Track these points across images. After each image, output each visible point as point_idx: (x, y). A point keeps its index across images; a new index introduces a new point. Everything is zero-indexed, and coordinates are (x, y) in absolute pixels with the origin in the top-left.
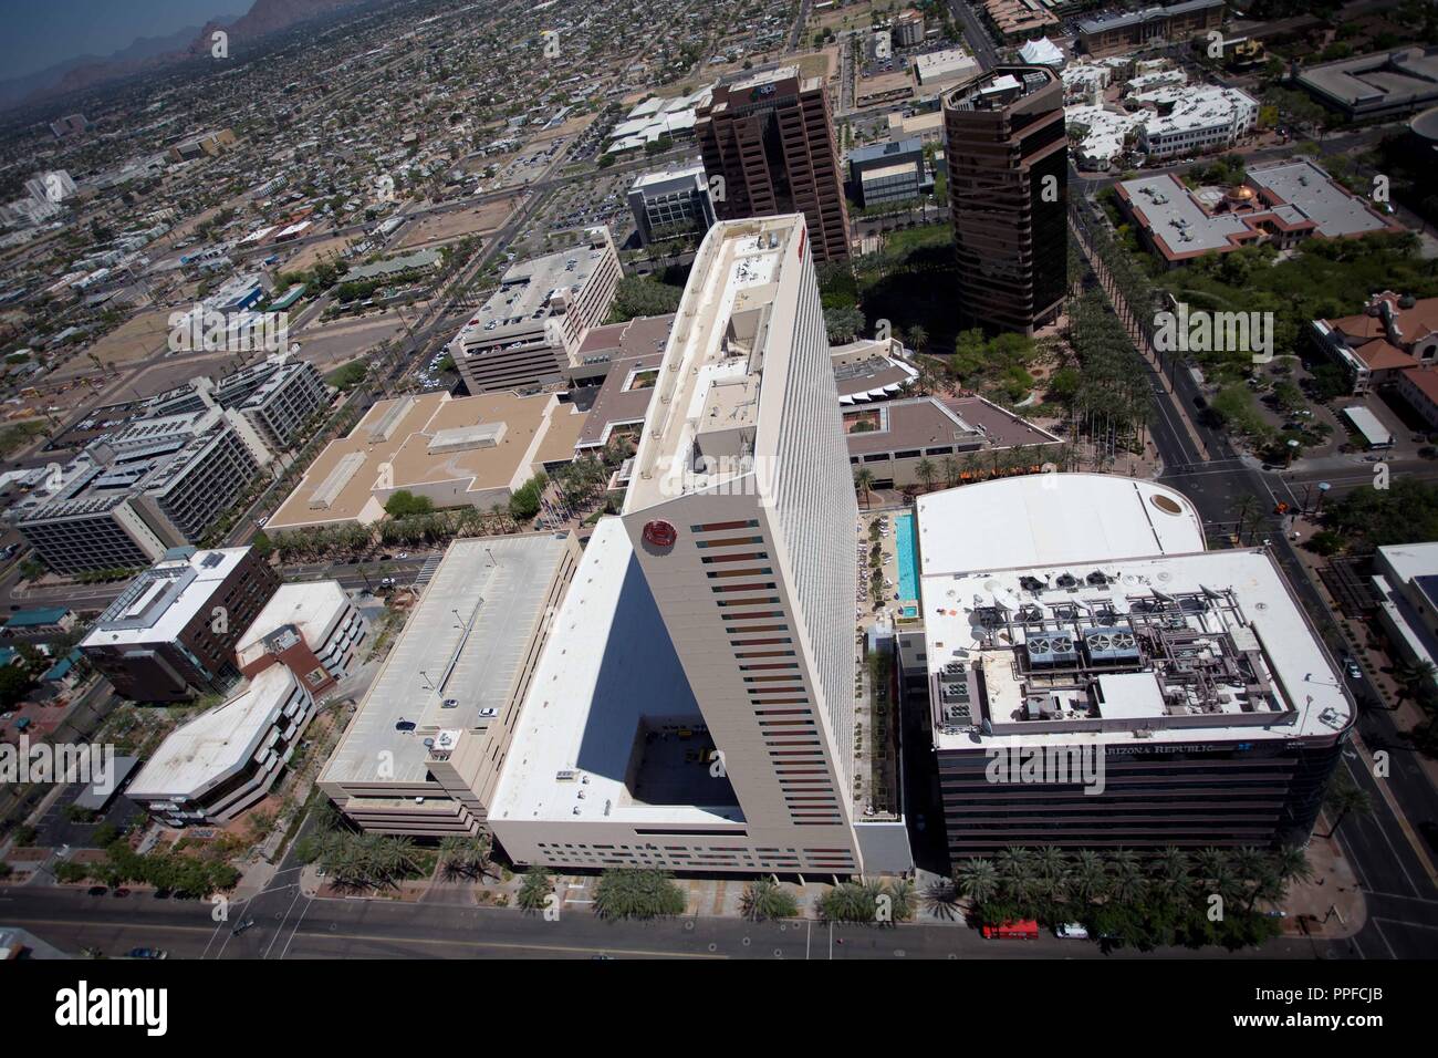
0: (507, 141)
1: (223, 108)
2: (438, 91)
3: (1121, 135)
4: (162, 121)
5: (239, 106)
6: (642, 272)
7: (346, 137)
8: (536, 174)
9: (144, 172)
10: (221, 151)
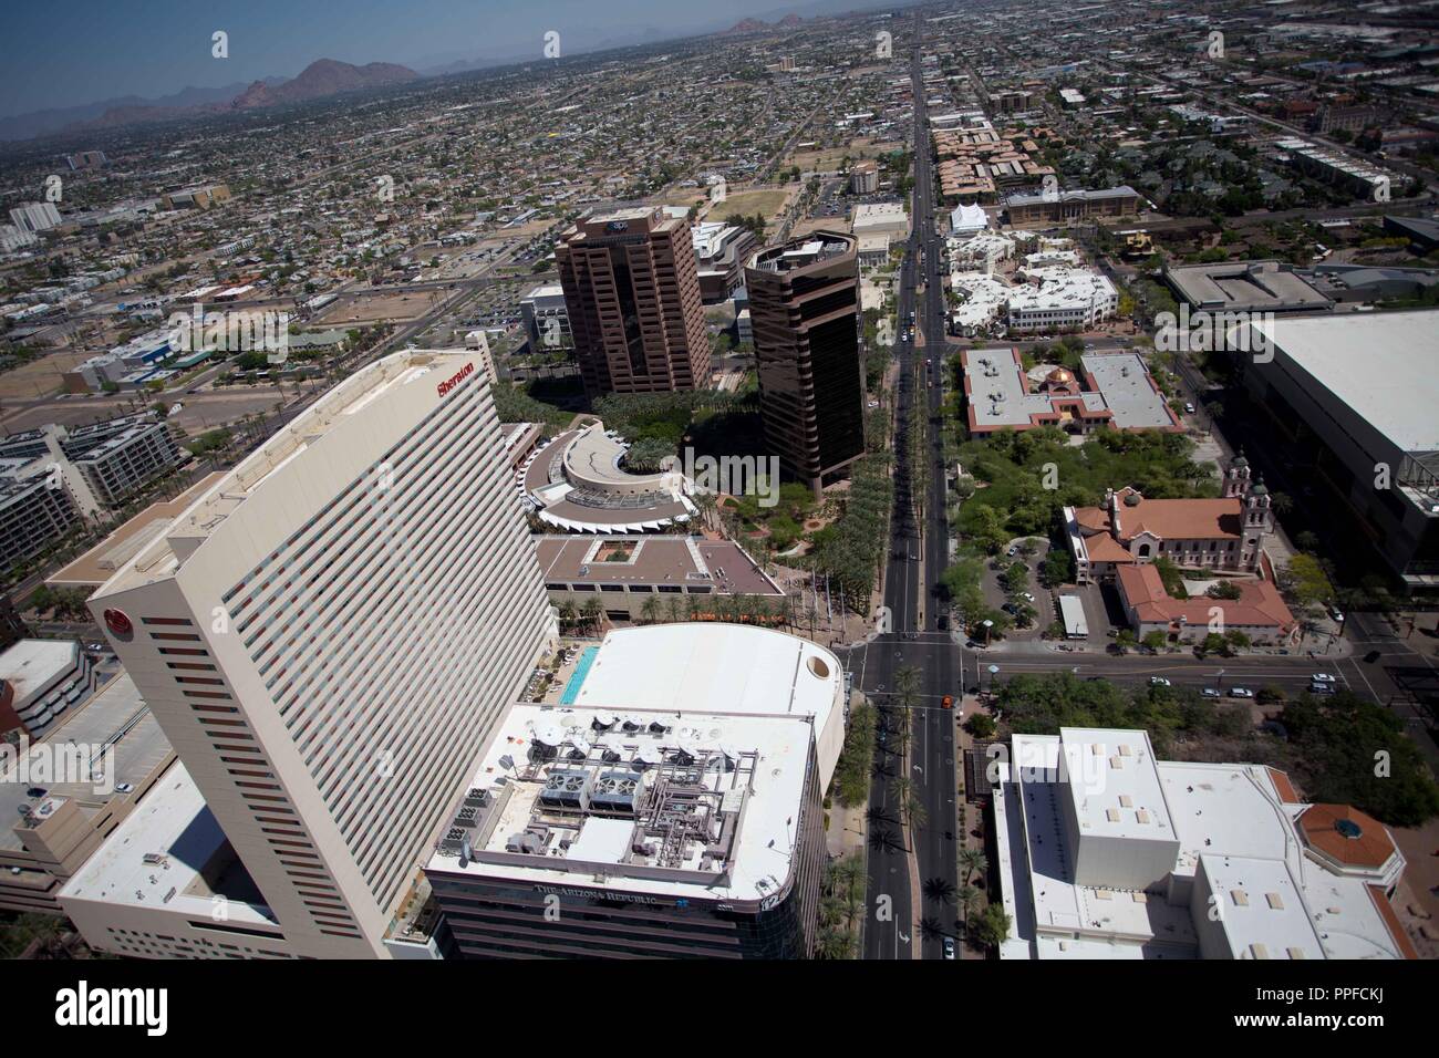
0: (466, 234)
1: (235, 164)
2: (432, 177)
3: (995, 306)
4: (175, 168)
5: (249, 164)
6: (519, 379)
7: (328, 208)
8: (474, 270)
9: (131, 216)
10: (213, 205)
